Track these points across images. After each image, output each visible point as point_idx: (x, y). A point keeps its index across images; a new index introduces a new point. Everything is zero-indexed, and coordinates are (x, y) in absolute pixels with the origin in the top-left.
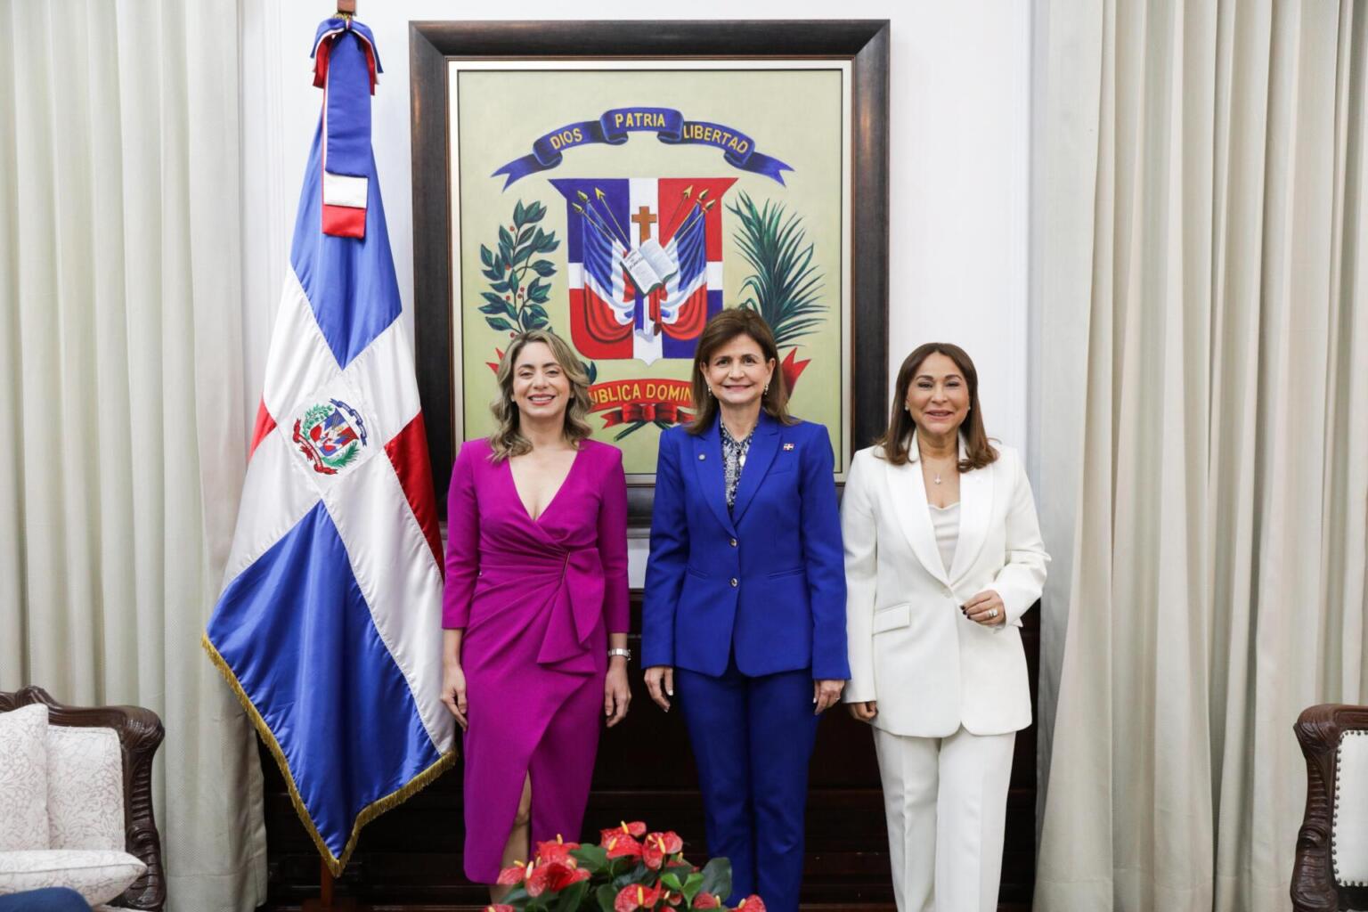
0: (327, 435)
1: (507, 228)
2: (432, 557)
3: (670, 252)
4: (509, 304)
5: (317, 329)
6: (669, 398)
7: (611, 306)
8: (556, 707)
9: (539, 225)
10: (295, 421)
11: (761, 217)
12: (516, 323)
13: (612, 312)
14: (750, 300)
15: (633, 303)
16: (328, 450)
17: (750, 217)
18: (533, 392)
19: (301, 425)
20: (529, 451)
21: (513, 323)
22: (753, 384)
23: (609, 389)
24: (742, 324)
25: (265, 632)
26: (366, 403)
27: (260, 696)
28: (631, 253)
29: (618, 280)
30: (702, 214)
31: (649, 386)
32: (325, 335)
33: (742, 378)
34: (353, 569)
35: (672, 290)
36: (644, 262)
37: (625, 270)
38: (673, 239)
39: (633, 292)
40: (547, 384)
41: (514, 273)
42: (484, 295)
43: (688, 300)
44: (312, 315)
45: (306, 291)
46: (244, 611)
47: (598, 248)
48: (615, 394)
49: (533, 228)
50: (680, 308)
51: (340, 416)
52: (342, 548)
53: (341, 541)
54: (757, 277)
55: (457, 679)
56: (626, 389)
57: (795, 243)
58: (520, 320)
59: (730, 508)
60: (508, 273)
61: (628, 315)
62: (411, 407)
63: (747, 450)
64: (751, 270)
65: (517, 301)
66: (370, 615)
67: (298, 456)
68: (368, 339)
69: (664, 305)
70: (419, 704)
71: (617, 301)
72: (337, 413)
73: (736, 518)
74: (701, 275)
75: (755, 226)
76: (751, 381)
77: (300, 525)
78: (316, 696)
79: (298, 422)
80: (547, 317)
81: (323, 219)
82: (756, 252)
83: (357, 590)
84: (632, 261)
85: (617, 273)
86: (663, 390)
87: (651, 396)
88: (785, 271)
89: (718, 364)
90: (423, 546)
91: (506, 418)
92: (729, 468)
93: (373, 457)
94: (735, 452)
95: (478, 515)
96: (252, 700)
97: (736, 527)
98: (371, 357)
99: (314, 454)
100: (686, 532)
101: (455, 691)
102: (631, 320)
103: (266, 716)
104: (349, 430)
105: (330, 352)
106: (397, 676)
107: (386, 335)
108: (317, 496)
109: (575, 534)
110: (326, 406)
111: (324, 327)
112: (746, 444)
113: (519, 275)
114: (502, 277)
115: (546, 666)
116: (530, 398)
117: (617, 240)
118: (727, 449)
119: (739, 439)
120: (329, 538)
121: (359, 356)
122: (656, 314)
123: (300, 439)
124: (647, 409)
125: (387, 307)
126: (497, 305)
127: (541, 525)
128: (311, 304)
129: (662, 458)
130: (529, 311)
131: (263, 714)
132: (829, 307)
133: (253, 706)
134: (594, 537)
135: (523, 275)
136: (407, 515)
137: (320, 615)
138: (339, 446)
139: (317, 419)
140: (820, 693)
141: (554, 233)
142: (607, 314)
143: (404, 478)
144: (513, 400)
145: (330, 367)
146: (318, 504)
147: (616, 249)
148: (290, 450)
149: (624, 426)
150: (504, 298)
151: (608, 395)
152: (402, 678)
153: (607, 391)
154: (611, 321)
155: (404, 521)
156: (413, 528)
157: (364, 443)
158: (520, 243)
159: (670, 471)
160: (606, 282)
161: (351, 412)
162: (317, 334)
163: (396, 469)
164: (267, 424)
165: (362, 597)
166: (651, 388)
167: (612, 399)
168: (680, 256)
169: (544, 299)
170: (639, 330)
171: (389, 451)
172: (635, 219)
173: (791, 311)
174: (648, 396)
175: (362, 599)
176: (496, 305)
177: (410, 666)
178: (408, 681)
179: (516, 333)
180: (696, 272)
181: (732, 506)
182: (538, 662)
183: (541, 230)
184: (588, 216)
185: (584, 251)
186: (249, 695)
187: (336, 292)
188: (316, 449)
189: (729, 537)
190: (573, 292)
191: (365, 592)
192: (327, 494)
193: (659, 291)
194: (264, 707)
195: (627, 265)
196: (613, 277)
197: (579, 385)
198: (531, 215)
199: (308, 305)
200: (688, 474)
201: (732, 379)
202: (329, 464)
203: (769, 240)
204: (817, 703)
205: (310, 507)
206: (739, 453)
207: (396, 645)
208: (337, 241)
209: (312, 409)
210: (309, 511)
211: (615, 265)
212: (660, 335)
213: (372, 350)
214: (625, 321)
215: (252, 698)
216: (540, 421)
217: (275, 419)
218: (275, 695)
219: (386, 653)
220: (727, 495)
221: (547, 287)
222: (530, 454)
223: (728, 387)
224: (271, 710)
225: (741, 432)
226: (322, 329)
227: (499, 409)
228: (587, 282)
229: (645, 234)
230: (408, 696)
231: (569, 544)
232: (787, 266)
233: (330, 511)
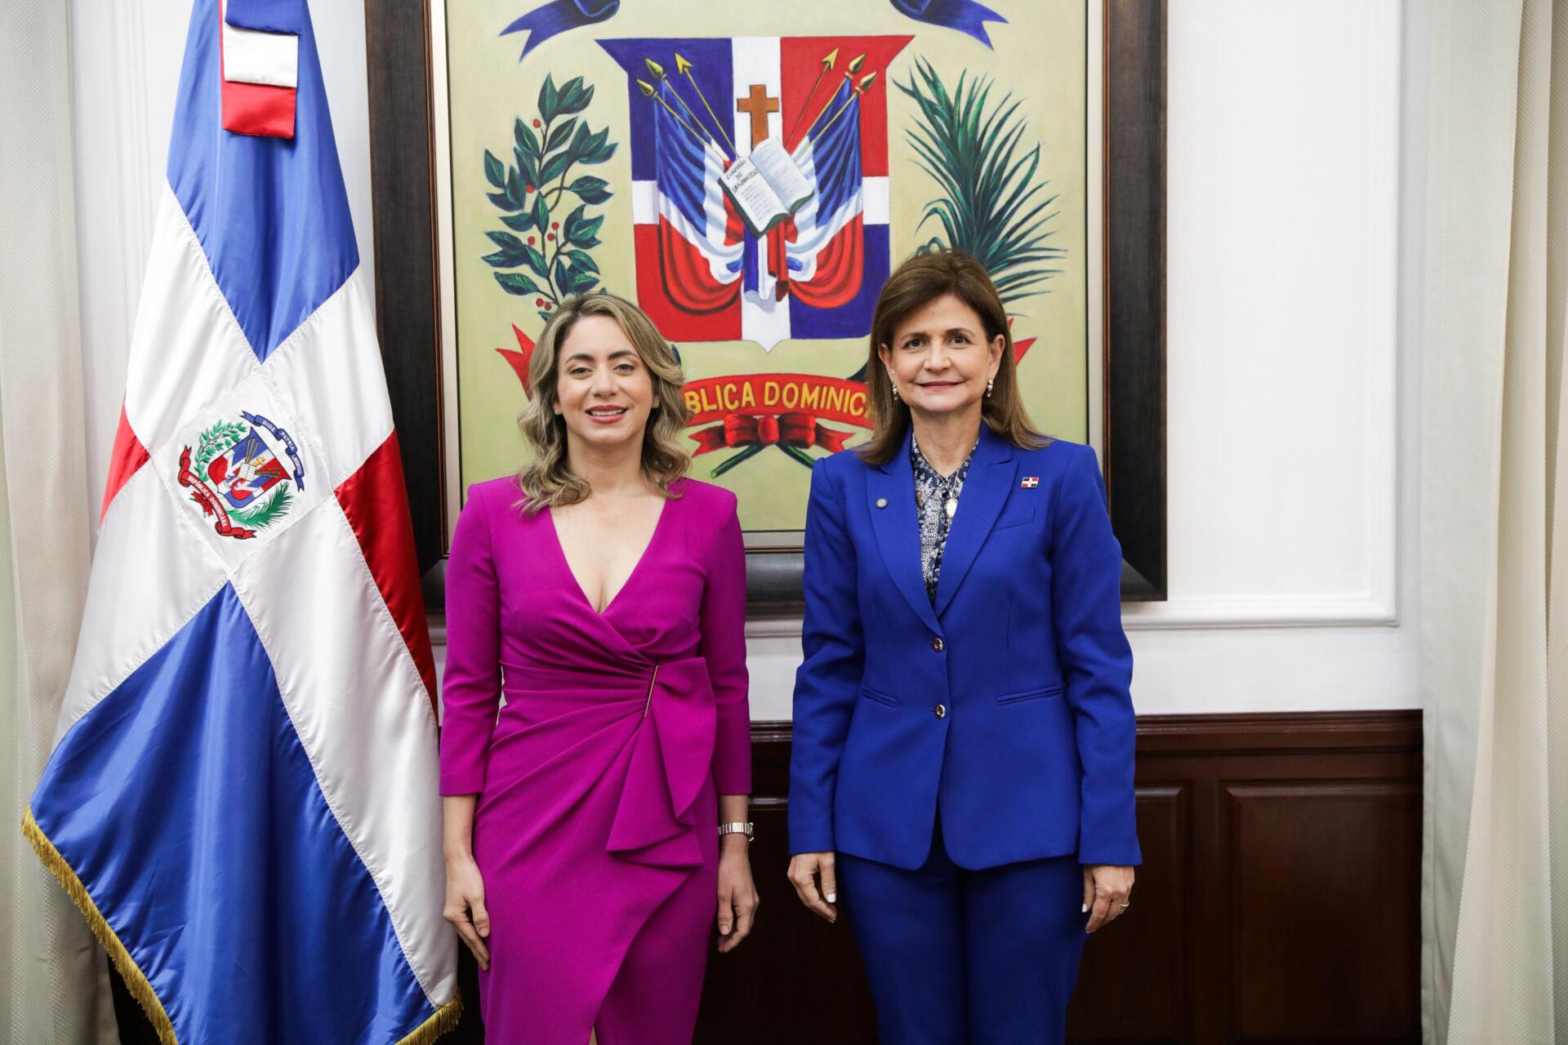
0: (237, 472)
1: (529, 124)
2: (416, 672)
3: (801, 161)
4: (536, 253)
5: (216, 294)
6: (802, 406)
7: (704, 253)
8: (637, 925)
9: (582, 116)
10: (181, 450)
11: (952, 101)
12: (546, 281)
13: (706, 262)
14: (934, 240)
15: (740, 246)
16: (239, 498)
17: (935, 101)
18: (592, 403)
19: (192, 457)
20: (584, 499)
21: (541, 283)
22: (965, 379)
23: (703, 391)
24: (948, 278)
25: (134, 807)
26: (302, 418)
27: (125, 917)
28: (735, 164)
29: (715, 209)
30: (854, 96)
31: (768, 385)
32: (230, 303)
33: (945, 369)
34: (283, 697)
35: (805, 226)
36: (758, 176)
37: (727, 192)
38: (806, 139)
39: (741, 229)
40: (616, 389)
41: (541, 198)
42: (491, 235)
43: (832, 242)
44: (207, 270)
45: (195, 229)
46: (98, 771)
47: (682, 156)
48: (712, 399)
49: (572, 122)
50: (819, 256)
51: (259, 439)
52: (265, 662)
53: (263, 651)
54: (946, 202)
55: (469, 881)
56: (730, 390)
57: (1009, 145)
58: (552, 277)
59: (931, 586)
60: (530, 199)
61: (732, 267)
62: (379, 426)
63: (959, 490)
64: (936, 190)
65: (547, 246)
66: (313, 775)
67: (186, 508)
68: (304, 311)
69: (791, 250)
70: (397, 922)
71: (714, 245)
72: (254, 435)
73: (942, 603)
74: (854, 199)
75: (942, 117)
76: (963, 377)
77: (192, 625)
78: (224, 913)
79: (187, 451)
80: (597, 272)
81: (224, 105)
82: (944, 159)
83: (291, 733)
84: (739, 176)
85: (714, 198)
86: (791, 391)
87: (772, 403)
88: (993, 192)
89: (907, 346)
90: (401, 656)
91: (550, 441)
92: (928, 520)
93: (314, 510)
94: (939, 494)
95: (498, 603)
96: (110, 924)
97: (940, 619)
98: (311, 340)
99: (216, 505)
100: (857, 628)
101: (467, 902)
102: (738, 275)
103: (135, 950)
104: (275, 463)
105: (241, 333)
106: (360, 876)
107: (333, 304)
108: (222, 577)
109: (667, 637)
110: (234, 424)
111: (229, 290)
112: (957, 479)
113: (549, 201)
114: (521, 206)
115: (620, 856)
116: (589, 412)
117: (713, 141)
118: (924, 489)
119: (946, 471)
120: (244, 644)
121: (289, 338)
122: (780, 265)
123: (191, 479)
124: (765, 422)
125: (335, 254)
126: (513, 253)
127: (610, 619)
128: (205, 251)
129: (814, 505)
130: (566, 262)
131: (130, 947)
132: (1065, 251)
133: (113, 935)
134: (695, 639)
135: (557, 202)
136: (374, 605)
137: (229, 775)
138: (257, 491)
139: (219, 446)
140: (1095, 897)
141: (606, 131)
142: (697, 265)
143: (368, 543)
144: (557, 412)
145: (241, 357)
146: (223, 590)
147: (712, 159)
148: (172, 495)
149: (728, 453)
150: (525, 241)
151: (700, 401)
152: (368, 879)
153: (699, 394)
154: (705, 278)
155: (369, 616)
156: (385, 627)
157: (301, 486)
158: (549, 149)
159: (830, 528)
160: (695, 212)
161: (278, 434)
162: (217, 302)
163: (355, 529)
164: (132, 456)
165: (300, 743)
166: (772, 389)
167: (707, 408)
168: (818, 167)
169: (591, 242)
170: (751, 293)
171: (344, 497)
172: (743, 106)
173: (1003, 258)
174: (767, 402)
175: (300, 749)
176: (511, 253)
177: (382, 859)
178: (378, 884)
179: (546, 299)
180: (846, 192)
181: (935, 584)
182: (607, 850)
183: (585, 126)
184: (662, 102)
185: (659, 160)
186: (106, 916)
187: (248, 230)
188: (219, 496)
189: (932, 636)
190: (640, 230)
191: (304, 736)
192: (238, 573)
193: (783, 227)
194: (130, 936)
195: (730, 183)
196: (708, 205)
197: (668, 383)
198: (568, 100)
199: (199, 252)
200: (861, 534)
201: (929, 370)
202: (241, 521)
203: (965, 141)
204: (1090, 912)
205: (209, 595)
206: (946, 496)
207: (357, 823)
208: (248, 141)
209: (211, 429)
210: (208, 600)
211: (710, 183)
212: (786, 300)
213: (312, 329)
214: (727, 277)
215: (111, 920)
216: (605, 450)
217: (146, 447)
218: (152, 910)
219: (343, 838)
220: (925, 566)
221: (598, 221)
222: (587, 503)
223: (924, 385)
224: (144, 939)
225: (949, 460)
226: (225, 294)
227: (535, 428)
228: (663, 212)
229: (759, 132)
230: (378, 910)
231: (657, 651)
232: (996, 183)
233: (244, 601)
